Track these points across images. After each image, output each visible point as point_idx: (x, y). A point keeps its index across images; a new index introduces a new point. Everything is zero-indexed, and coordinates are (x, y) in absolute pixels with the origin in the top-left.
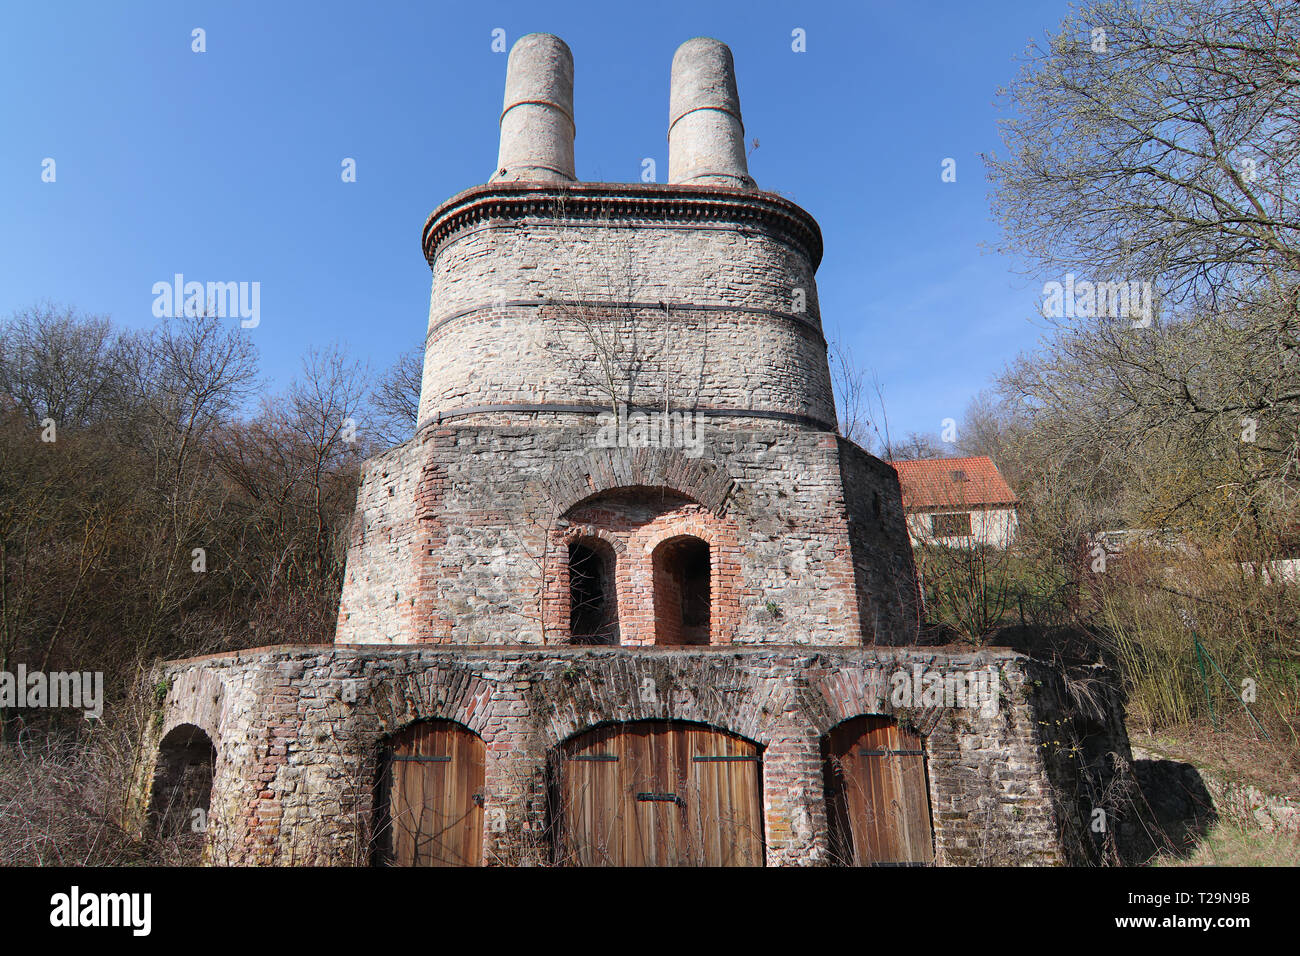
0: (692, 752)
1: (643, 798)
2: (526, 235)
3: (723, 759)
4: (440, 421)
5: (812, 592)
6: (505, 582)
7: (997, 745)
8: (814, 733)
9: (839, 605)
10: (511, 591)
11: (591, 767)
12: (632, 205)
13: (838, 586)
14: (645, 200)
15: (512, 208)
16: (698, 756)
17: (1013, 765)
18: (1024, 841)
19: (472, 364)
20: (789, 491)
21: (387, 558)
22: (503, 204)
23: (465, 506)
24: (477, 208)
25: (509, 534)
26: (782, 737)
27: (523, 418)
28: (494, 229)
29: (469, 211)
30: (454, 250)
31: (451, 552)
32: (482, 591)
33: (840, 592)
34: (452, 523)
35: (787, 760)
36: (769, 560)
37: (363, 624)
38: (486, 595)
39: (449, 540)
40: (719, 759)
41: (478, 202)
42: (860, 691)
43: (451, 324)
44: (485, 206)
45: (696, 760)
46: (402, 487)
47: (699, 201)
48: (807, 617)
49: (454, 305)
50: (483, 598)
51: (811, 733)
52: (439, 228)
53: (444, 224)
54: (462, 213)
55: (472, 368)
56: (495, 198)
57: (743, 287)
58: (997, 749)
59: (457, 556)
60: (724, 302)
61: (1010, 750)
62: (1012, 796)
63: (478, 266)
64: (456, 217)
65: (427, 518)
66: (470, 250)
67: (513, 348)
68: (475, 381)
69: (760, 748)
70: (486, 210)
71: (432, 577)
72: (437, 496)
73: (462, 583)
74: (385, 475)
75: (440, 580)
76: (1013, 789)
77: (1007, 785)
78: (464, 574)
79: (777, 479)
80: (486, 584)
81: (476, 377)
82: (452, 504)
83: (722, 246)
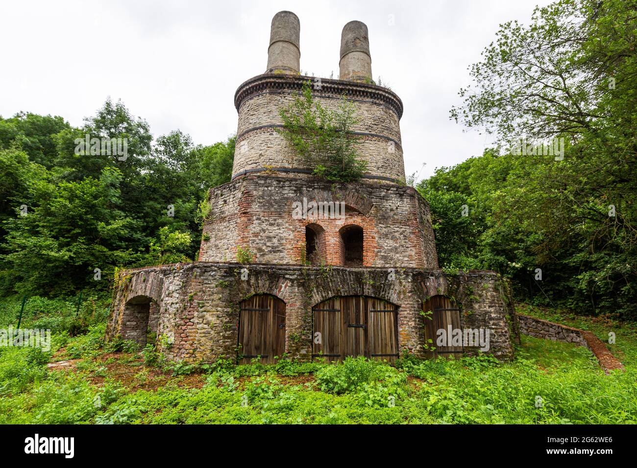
0: (370, 308)
1: (350, 326)
2: (285, 97)
3: (383, 311)
4: (245, 174)
5: (403, 248)
6: (278, 241)
7: (487, 307)
8: (419, 302)
9: (413, 253)
10: (282, 244)
11: (329, 314)
12: (331, 88)
13: (413, 247)
14: (336, 86)
15: (279, 85)
16: (373, 310)
17: (493, 315)
18: (497, 344)
19: (261, 150)
20: (395, 208)
21: (224, 229)
22: (275, 83)
23: (261, 209)
24: (263, 84)
25: (280, 221)
26: (406, 303)
27: (283, 174)
28: (271, 93)
29: (259, 85)
30: (251, 102)
31: (255, 227)
32: (268, 244)
33: (413, 249)
34: (256, 215)
35: (408, 312)
36: (386, 235)
37: (213, 256)
38: (270, 245)
39: (255, 222)
40: (380, 311)
41: (264, 81)
42: (436, 285)
43: (251, 133)
44: (267, 83)
45: (371, 311)
46: (231, 200)
47: (358, 89)
48: (400, 258)
49: (251, 125)
50: (269, 246)
51: (418, 301)
52: (244, 92)
53: (247, 90)
54: (256, 86)
55: (261, 152)
56: (272, 80)
57: (375, 126)
58: (487, 309)
59: (258, 229)
60: (367, 132)
61: (492, 310)
62: (493, 327)
63: (263, 109)
64: (253, 87)
65: (244, 213)
66: (259, 102)
67: (279, 145)
68: (262, 158)
69: (397, 307)
70: (267, 85)
71: (247, 237)
72: (249, 204)
73: (260, 240)
74: (222, 195)
75: (251, 239)
76: (493, 324)
77: (491, 322)
78: (261, 236)
79: (390, 204)
80: (271, 241)
81: (263, 156)
82: (255, 208)
83: (367, 109)
